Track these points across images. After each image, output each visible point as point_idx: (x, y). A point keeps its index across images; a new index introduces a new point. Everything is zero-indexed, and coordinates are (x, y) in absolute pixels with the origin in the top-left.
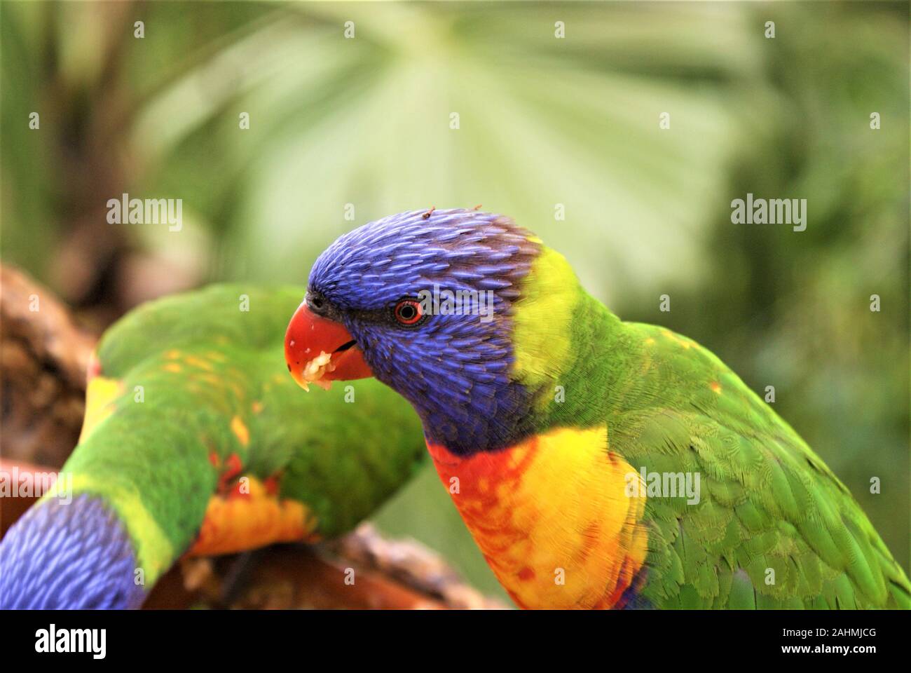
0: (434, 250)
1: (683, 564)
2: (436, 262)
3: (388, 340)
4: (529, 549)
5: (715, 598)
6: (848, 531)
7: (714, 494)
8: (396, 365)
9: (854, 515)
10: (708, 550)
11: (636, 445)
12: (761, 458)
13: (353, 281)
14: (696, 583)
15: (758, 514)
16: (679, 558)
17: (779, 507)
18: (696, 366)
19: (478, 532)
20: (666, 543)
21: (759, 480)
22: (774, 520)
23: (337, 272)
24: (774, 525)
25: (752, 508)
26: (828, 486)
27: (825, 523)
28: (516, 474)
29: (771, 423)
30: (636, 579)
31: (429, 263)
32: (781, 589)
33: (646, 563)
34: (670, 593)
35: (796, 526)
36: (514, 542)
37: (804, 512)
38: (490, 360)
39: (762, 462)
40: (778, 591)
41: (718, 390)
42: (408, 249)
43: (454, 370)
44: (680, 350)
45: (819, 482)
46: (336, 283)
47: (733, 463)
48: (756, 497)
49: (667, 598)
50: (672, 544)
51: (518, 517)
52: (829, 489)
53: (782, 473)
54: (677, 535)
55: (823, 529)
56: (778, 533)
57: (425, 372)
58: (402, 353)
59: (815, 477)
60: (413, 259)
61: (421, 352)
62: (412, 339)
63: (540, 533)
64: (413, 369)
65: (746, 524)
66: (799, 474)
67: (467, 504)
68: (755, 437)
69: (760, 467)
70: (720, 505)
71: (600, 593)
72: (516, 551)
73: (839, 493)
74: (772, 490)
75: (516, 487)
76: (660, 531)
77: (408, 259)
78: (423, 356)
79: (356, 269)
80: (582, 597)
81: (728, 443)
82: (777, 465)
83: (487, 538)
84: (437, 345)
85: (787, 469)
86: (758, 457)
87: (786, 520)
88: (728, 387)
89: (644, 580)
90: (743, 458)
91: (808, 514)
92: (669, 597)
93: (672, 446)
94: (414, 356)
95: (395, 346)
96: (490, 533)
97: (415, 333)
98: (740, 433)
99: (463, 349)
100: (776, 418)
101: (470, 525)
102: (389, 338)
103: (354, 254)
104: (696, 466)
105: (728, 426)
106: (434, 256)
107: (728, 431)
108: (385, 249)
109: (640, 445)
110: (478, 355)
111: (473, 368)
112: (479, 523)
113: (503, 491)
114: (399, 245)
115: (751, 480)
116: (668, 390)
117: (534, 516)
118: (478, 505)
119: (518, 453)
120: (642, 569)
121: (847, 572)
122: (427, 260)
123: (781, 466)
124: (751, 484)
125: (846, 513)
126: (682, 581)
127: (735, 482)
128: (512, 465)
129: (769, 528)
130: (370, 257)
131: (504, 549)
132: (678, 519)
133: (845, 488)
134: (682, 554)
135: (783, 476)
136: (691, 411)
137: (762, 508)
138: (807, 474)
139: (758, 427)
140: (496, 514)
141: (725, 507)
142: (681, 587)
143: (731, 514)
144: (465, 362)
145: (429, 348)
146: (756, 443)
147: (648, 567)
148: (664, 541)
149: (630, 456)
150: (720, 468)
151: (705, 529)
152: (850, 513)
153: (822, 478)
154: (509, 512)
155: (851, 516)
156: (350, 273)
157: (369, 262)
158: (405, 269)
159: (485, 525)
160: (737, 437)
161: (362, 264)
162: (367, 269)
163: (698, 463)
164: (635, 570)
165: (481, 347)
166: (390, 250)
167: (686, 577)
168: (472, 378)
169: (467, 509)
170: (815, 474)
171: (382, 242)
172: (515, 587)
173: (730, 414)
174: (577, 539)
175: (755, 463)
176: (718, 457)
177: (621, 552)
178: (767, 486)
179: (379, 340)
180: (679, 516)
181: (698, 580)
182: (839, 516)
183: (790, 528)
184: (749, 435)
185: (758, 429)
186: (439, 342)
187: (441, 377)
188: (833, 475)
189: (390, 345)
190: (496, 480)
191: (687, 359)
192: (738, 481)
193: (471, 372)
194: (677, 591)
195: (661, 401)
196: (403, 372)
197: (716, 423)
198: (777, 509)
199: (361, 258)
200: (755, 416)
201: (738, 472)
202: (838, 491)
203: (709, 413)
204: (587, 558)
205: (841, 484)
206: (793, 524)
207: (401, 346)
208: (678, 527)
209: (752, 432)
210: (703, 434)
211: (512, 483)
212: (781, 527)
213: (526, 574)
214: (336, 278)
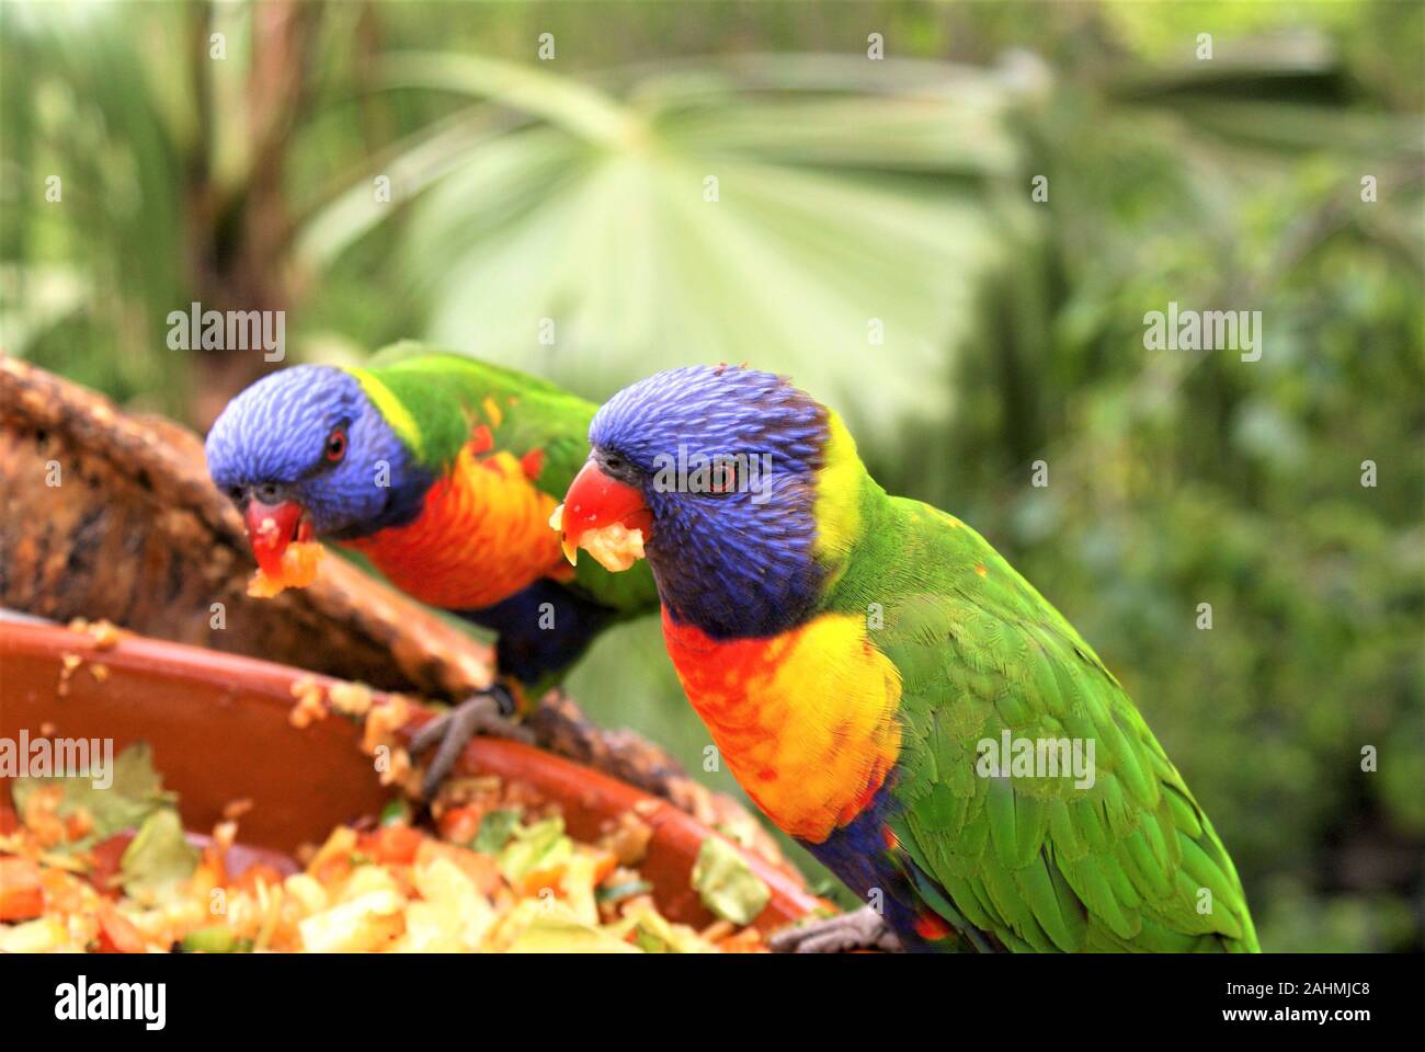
0: (748, 410)
1: (936, 762)
2: (751, 423)
3: (692, 509)
4: (775, 749)
5: (971, 799)
6: (1117, 728)
7: (973, 686)
8: (694, 537)
9: (1125, 710)
10: (965, 746)
11: (891, 633)
12: (1024, 647)
13: (667, 441)
14: (950, 782)
15: (1020, 709)
16: (932, 755)
17: (1043, 700)
18: (963, 548)
19: (716, 728)
20: (918, 737)
21: (1023, 669)
22: (1037, 715)
23: (647, 429)
24: (1037, 720)
25: (1014, 702)
26: (1097, 678)
27: (1093, 718)
28: (771, 668)
29: (1037, 610)
30: (888, 779)
31: (746, 423)
32: (1042, 790)
33: (899, 762)
34: (922, 793)
35: (1061, 721)
36: (758, 742)
37: (1070, 706)
38: (793, 536)
39: (1026, 650)
40: (1039, 792)
41: (983, 574)
42: (720, 408)
43: (755, 545)
44: (947, 529)
45: (1087, 673)
46: (645, 442)
47: (995, 652)
48: (1018, 689)
49: (918, 797)
50: (925, 739)
51: (767, 716)
52: (1098, 682)
53: (1047, 662)
54: (931, 728)
55: (1090, 725)
56: (1041, 729)
57: (724, 546)
58: (705, 524)
59: (1083, 669)
60: (729, 418)
61: (726, 524)
62: (719, 508)
63: (790, 732)
64: (712, 542)
65: (1006, 718)
66: (1066, 665)
67: (707, 698)
68: (1019, 624)
69: (1024, 657)
70: (979, 697)
71: (851, 795)
72: (760, 752)
73: (1109, 686)
74: (1036, 683)
75: (769, 681)
76: (912, 724)
77: (724, 419)
78: (727, 528)
79: (669, 428)
80: (830, 800)
81: (989, 629)
82: (1042, 655)
83: (724, 735)
84: (743, 516)
85: (1054, 660)
86: (1021, 645)
87: (1050, 714)
88: (994, 571)
89: (896, 779)
90: (1006, 646)
91: (1074, 709)
92: (922, 797)
93: (930, 635)
94: (717, 527)
95: (699, 516)
96: (733, 731)
97: (723, 502)
98: (1003, 619)
99: (767, 521)
100: (1043, 603)
101: (707, 720)
102: (694, 506)
103: (662, 411)
104: (954, 654)
105: (990, 611)
106: (750, 417)
107: (991, 617)
108: (698, 406)
109: (895, 634)
110: (783, 530)
111: (775, 543)
112: (719, 720)
113: (753, 686)
114: (711, 402)
115: (1013, 670)
116: (933, 574)
117: (784, 715)
118: (721, 700)
119: (777, 645)
120: (894, 768)
121: (1116, 773)
122: (744, 421)
123: (1047, 655)
124: (1014, 675)
125: (1116, 709)
126: (935, 780)
127: (997, 673)
128: (768, 657)
129: (1031, 723)
130: (683, 414)
131: (745, 749)
132: (933, 712)
133: (1116, 681)
134: (936, 750)
135: (1049, 668)
136: (953, 596)
137: (1025, 701)
138: (1074, 665)
139: (1023, 614)
140: (741, 711)
141: (985, 700)
142: (934, 785)
143: (991, 707)
144: (768, 536)
145: (734, 519)
146: (1020, 629)
147: (900, 766)
148: (917, 735)
149: (884, 644)
150: (980, 657)
151: (962, 723)
152: (1120, 708)
153: (1090, 668)
154: (756, 710)
155: (1121, 711)
156: (662, 432)
157: (683, 421)
158: (723, 430)
159: (724, 723)
160: (998, 623)
161: (675, 422)
162: (680, 428)
163: (956, 651)
164: (887, 770)
165: (786, 521)
166: (702, 408)
167: (940, 776)
168: (772, 555)
169: (707, 705)
170: (1082, 664)
171: (690, 399)
172: (754, 787)
173: (995, 601)
174: (826, 739)
175: (1018, 652)
176: (978, 645)
177: (872, 751)
178: (1031, 678)
179: (682, 506)
180: (933, 709)
181: (952, 779)
182: (1109, 714)
183: (1055, 724)
184: (1013, 622)
185: (1023, 617)
186: (747, 513)
187: (740, 553)
188: (1103, 666)
189: (694, 514)
190: (747, 673)
191: (953, 539)
192: (1000, 672)
193: (772, 549)
194: (930, 790)
195: (923, 586)
196: (698, 545)
197: (976, 607)
198: (1041, 703)
199: (672, 416)
200: (1021, 602)
201: (1000, 661)
202: (1108, 684)
203: (972, 597)
204: (836, 759)
205: (1111, 676)
206: (1058, 719)
207: (705, 515)
208: (932, 720)
209: (1015, 618)
210: (962, 619)
211: (764, 677)
212: (1044, 722)
213: (767, 774)
214: (645, 437)
